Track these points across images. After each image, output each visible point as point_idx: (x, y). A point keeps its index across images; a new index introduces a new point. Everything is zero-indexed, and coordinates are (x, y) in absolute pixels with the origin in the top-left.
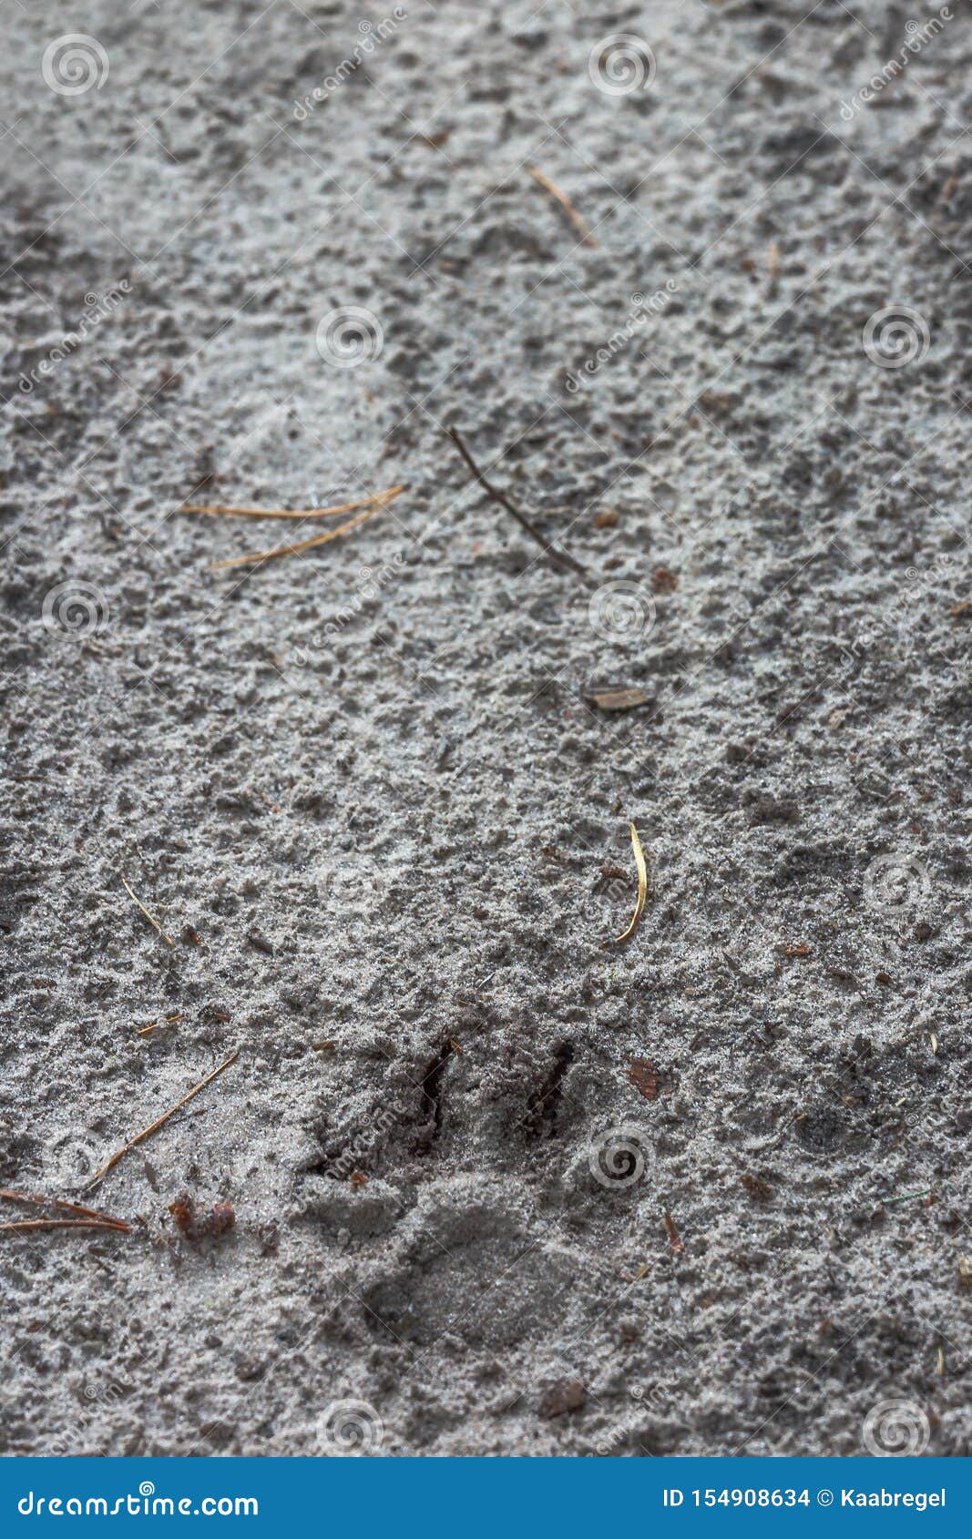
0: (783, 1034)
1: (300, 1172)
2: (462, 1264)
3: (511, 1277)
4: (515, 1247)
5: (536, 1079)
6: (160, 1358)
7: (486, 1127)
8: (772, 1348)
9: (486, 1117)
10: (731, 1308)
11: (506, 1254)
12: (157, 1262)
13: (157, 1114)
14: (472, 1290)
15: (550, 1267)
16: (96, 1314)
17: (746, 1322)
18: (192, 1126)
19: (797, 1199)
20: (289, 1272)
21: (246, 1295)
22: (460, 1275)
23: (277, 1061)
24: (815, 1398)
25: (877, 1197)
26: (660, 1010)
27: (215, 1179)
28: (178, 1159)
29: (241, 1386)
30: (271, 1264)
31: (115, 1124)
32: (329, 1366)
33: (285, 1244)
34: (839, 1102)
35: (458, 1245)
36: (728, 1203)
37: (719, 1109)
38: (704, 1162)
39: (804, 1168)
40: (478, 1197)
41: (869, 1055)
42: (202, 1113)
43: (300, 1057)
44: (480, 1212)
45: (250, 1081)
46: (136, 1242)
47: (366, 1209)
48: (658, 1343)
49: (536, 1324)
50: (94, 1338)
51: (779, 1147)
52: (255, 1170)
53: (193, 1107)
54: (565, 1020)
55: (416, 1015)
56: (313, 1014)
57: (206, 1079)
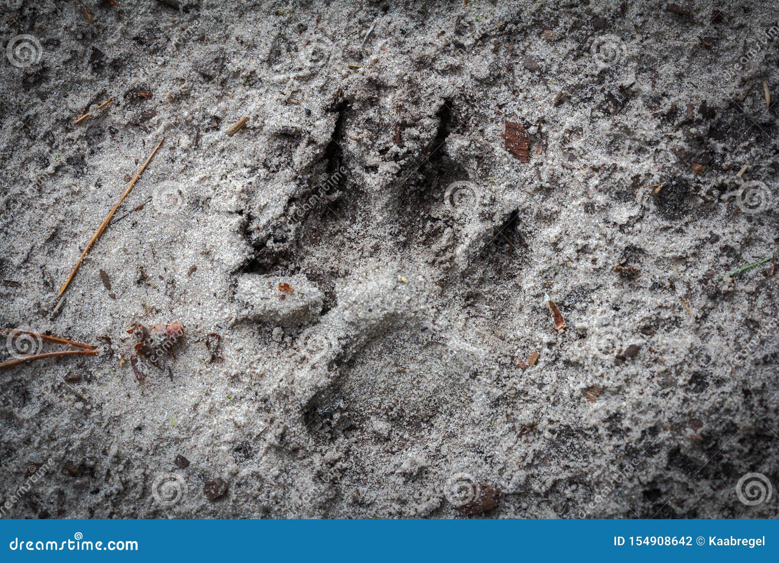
0: (634, 95)
1: (233, 274)
2: (380, 353)
3: (423, 362)
4: (423, 336)
5: (424, 150)
6: (139, 488)
7: (387, 205)
8: (651, 451)
9: (385, 199)
10: (613, 405)
11: (417, 343)
12: (123, 379)
13: (103, 213)
14: (391, 375)
15: (455, 359)
16: (82, 448)
17: (626, 423)
18: (135, 224)
19: (659, 273)
20: (235, 379)
21: (203, 409)
22: (378, 364)
23: (198, 137)
24: (691, 501)
25: (727, 267)
26: (523, 52)
27: (161, 278)
28: (127, 262)
29: (211, 508)
30: (220, 371)
31: (68, 228)
32: (281, 480)
33: (228, 351)
34: (689, 171)
35: (374, 338)
36: (600, 281)
37: (587, 180)
38: (577, 236)
39: (662, 240)
40: (389, 304)
41: (713, 116)
42: (141, 208)
43: (217, 129)
44: (392, 317)
45: (178, 166)
46: (103, 362)
47: (294, 315)
48: (552, 432)
49: (447, 402)
50: (82, 475)
51: (640, 219)
52: (194, 269)
53: (133, 202)
54: (444, 73)
55: (313, 76)
56: (223, 83)
57: (140, 167)
